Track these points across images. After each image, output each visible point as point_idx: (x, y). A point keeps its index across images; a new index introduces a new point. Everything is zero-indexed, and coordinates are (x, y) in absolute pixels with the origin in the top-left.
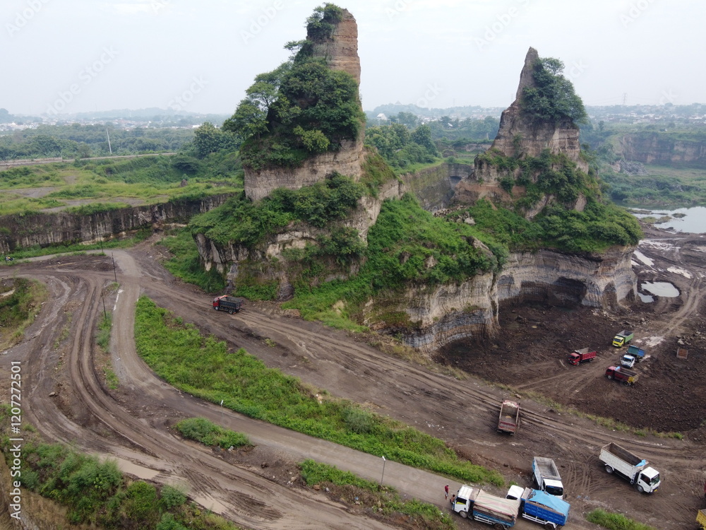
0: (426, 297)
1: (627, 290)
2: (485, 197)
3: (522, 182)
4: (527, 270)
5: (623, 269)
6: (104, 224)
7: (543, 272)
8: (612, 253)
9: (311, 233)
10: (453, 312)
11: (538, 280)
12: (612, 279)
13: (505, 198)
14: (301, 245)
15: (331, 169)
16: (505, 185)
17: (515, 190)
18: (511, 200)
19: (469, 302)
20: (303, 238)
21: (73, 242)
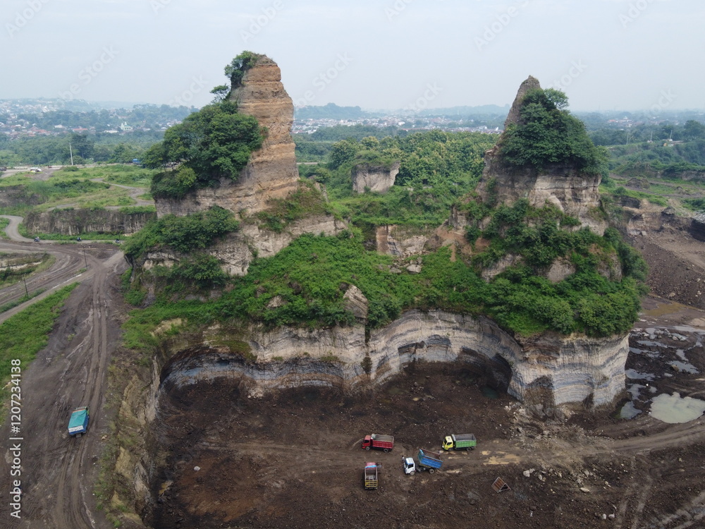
0: (260, 335)
1: (587, 393)
2: (450, 245)
3: (488, 236)
4: (470, 335)
5: (581, 365)
6: (140, 222)
7: (487, 343)
8: (551, 340)
9: (175, 256)
10: (305, 356)
11: (480, 349)
12: (551, 372)
13: (467, 250)
14: (169, 264)
15: (213, 202)
16: (470, 237)
17: (479, 243)
18: (471, 253)
19: (332, 351)
20: (170, 259)
21: (118, 233)
